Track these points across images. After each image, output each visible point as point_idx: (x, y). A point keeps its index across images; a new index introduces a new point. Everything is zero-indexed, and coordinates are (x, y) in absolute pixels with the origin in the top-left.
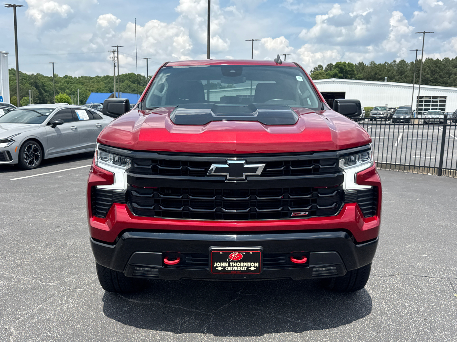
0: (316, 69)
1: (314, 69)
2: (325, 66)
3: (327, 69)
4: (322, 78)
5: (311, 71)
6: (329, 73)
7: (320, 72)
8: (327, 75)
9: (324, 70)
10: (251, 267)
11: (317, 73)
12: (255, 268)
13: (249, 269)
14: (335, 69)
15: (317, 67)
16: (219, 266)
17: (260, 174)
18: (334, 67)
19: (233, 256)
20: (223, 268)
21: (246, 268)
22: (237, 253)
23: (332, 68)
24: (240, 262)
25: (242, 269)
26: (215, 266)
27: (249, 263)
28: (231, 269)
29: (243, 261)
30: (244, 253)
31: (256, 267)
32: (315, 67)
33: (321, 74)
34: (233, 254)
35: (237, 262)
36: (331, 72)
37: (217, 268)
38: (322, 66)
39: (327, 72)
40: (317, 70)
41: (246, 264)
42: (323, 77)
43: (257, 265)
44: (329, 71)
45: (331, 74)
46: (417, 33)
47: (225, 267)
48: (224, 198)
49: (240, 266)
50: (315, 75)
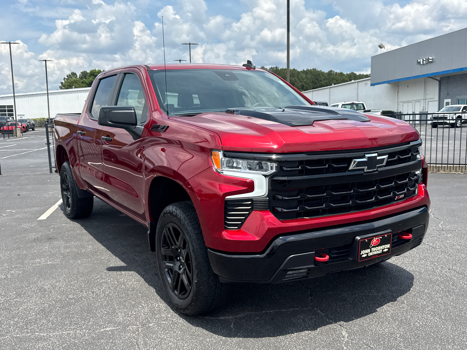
0: (69, 76)
1: (67, 76)
2: (78, 74)
3: (82, 77)
4: (77, 86)
5: (65, 79)
6: (84, 81)
7: (74, 80)
8: (82, 83)
9: (78, 77)
10: (385, 249)
11: (71, 81)
12: (387, 250)
13: (384, 251)
14: (90, 77)
15: (70, 74)
16: (364, 253)
17: (385, 164)
18: (89, 75)
19: (374, 241)
20: (366, 255)
21: (381, 250)
22: (377, 238)
23: (86, 75)
24: (378, 246)
25: (379, 253)
26: (361, 254)
27: (384, 246)
28: (372, 255)
29: (380, 245)
30: (381, 238)
31: (388, 248)
32: (68, 75)
33: (76, 82)
34: (374, 240)
35: (376, 247)
36: (86, 80)
37: (363, 256)
38: (75, 74)
39: (82, 80)
40: (71, 78)
41: (382, 247)
42: (79, 85)
43: (388, 246)
44: (84, 79)
45: (87, 82)
46: (183, 44)
47: (367, 254)
48: (359, 190)
49: (378, 250)
50: (69, 83)
